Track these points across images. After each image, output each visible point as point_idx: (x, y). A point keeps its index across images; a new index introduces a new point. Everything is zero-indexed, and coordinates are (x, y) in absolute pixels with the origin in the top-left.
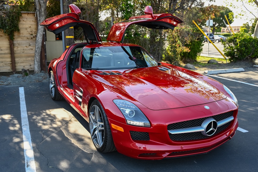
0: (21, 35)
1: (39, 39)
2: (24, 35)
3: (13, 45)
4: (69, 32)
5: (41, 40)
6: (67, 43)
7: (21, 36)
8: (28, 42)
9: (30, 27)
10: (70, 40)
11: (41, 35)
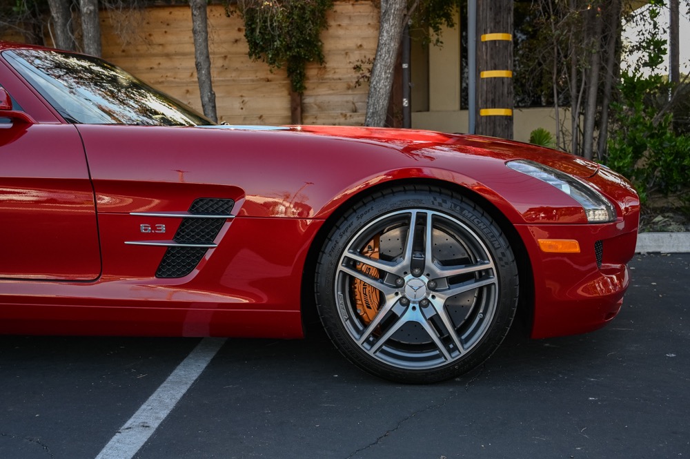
0: (330, 75)
1: (380, 80)
2: (336, 76)
3: (302, 111)
4: (492, 57)
5: (386, 86)
6: (484, 98)
7: (330, 79)
8: (350, 98)
9: (361, 46)
10: (495, 87)
11: (389, 68)
